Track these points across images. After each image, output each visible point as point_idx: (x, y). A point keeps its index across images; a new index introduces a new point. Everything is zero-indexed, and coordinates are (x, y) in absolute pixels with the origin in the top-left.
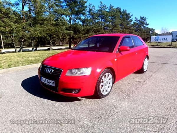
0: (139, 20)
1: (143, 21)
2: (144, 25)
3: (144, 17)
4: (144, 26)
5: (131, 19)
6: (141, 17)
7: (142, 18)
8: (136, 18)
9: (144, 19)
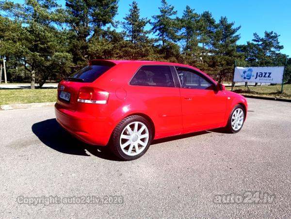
0: (262, 40)
1: (271, 40)
2: (272, 49)
3: (272, 33)
4: (270, 51)
5: (238, 36)
6: (266, 33)
7: (267, 35)
8: (255, 34)
9: (272, 37)
